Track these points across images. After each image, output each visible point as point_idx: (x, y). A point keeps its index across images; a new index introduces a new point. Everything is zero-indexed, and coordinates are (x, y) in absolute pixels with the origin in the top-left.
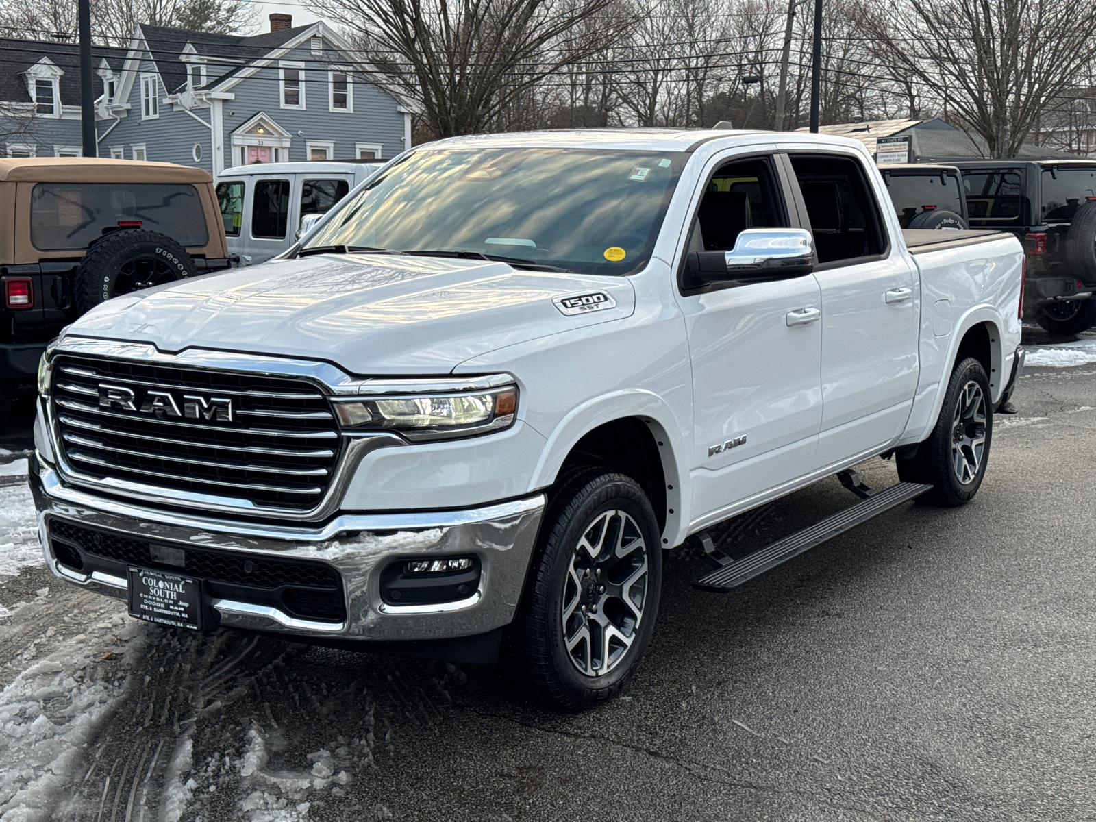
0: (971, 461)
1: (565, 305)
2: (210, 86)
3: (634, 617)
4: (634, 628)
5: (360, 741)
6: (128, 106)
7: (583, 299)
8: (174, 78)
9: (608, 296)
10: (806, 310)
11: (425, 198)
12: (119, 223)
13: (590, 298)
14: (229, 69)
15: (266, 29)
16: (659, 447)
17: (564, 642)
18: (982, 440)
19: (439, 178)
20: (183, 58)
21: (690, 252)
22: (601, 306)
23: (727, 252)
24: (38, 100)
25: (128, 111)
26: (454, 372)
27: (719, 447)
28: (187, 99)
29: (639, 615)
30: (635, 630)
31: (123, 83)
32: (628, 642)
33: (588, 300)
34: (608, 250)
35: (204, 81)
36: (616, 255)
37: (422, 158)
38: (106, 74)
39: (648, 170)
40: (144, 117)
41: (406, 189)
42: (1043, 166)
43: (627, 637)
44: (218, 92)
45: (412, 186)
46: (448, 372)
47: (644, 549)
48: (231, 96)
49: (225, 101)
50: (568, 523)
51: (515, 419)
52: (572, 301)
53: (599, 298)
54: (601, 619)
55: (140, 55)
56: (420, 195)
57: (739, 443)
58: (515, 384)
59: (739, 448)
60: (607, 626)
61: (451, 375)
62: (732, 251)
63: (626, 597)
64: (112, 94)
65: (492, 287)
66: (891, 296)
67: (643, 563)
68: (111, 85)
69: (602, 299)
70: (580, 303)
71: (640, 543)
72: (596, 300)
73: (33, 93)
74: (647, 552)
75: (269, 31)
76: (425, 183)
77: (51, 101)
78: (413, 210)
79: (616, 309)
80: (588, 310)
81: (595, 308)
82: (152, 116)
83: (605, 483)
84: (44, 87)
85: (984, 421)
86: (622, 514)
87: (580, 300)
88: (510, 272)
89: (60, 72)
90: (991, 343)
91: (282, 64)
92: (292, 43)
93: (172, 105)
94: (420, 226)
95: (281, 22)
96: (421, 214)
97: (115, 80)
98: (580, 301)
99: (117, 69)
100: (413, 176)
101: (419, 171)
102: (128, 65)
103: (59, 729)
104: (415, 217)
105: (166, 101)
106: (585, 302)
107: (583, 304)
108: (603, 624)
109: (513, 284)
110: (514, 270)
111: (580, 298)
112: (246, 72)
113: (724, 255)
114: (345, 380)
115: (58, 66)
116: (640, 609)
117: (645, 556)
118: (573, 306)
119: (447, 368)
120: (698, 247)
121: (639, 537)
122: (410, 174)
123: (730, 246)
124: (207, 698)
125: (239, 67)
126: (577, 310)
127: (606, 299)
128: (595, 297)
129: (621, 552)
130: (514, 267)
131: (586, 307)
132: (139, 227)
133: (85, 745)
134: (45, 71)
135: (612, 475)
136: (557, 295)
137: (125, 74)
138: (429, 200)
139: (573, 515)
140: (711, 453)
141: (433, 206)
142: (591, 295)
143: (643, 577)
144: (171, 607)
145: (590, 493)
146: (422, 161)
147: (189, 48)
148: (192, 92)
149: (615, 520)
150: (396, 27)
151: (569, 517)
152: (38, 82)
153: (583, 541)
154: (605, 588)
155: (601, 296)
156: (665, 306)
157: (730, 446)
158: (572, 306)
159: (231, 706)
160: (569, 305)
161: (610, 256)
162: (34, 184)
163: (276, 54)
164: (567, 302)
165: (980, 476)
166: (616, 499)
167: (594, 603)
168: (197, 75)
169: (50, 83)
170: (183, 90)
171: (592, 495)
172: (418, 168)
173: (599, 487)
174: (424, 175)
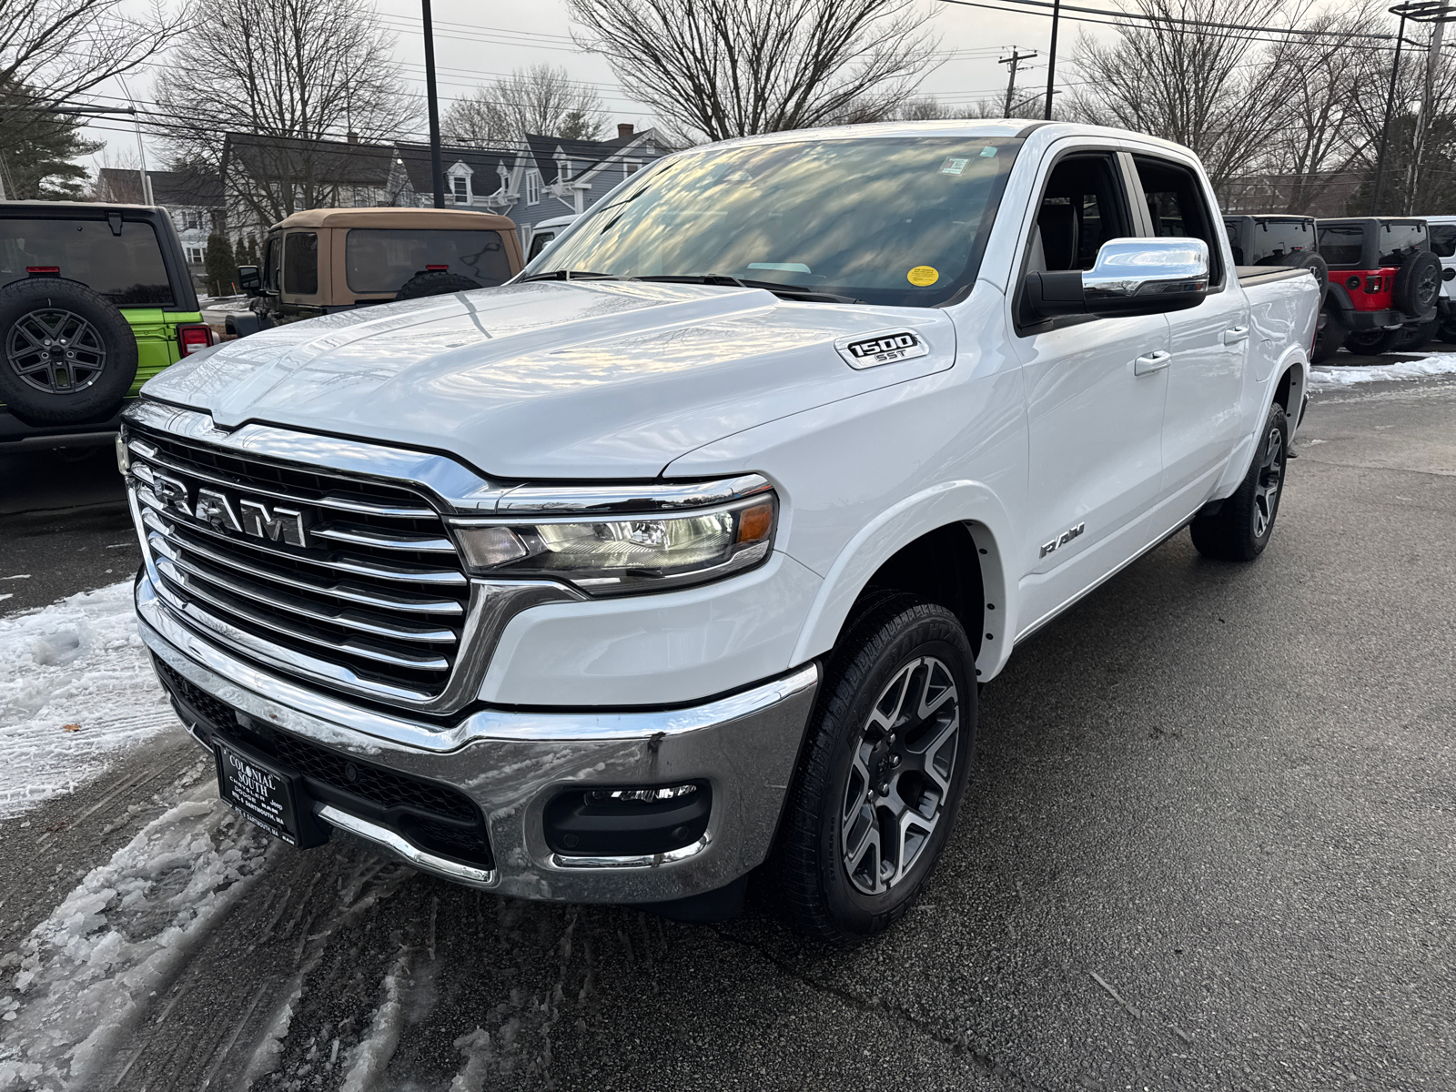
0: (1265, 514)
1: (854, 352)
2: (574, 179)
3: (938, 790)
4: (939, 805)
5: (540, 1005)
6: (518, 196)
7: (882, 343)
8: (549, 174)
9: (918, 337)
10: (1156, 353)
11: (683, 224)
12: (427, 266)
13: (891, 341)
14: (590, 164)
15: (615, 134)
16: (980, 555)
17: (844, 864)
18: (1274, 489)
19: (700, 198)
20: (555, 156)
21: (1028, 273)
22: (909, 352)
23: (1084, 272)
24: (456, 192)
25: (518, 199)
26: (665, 475)
27: (1054, 544)
28: (558, 189)
29: (945, 786)
30: (939, 808)
31: (514, 177)
32: (930, 827)
33: (888, 345)
34: (913, 270)
35: (570, 174)
36: (924, 277)
37: (683, 171)
38: (502, 171)
39: (966, 161)
40: (529, 204)
41: (665, 208)
42: (1257, 219)
43: (929, 820)
44: (579, 184)
45: (671, 205)
46: (655, 475)
47: (956, 700)
48: (589, 186)
49: (585, 190)
50: (854, 697)
51: (770, 549)
52: (865, 347)
53: (904, 341)
54: (893, 802)
55: (526, 154)
56: (678, 220)
57: (1075, 533)
58: (772, 491)
59: (1076, 539)
60: (902, 813)
61: (659, 480)
62: (1092, 270)
63: (929, 768)
64: (507, 186)
65: (758, 323)
66: (1230, 335)
67: (953, 718)
68: (507, 179)
69: (910, 342)
70: (877, 349)
71: (951, 692)
72: (901, 344)
73: (452, 187)
74: (959, 703)
75: (617, 137)
76: (684, 203)
77: (465, 193)
78: (671, 235)
79: (929, 357)
80: (888, 361)
81: (900, 357)
82: (534, 203)
83: (908, 625)
84: (460, 182)
85: (1278, 469)
86: (930, 662)
87: (877, 344)
88: (774, 302)
89: (471, 171)
90: (1291, 386)
91: (626, 160)
92: (635, 143)
93: (548, 194)
94: (677, 252)
95: (626, 130)
96: (678, 239)
97: (509, 176)
98: (878, 346)
99: (510, 167)
100: (672, 193)
101: (679, 189)
102: (518, 162)
103: (137, 950)
104: (672, 241)
105: (544, 191)
106: (884, 347)
107: (882, 351)
108: (896, 811)
109: (780, 320)
110: (780, 300)
111: (876, 340)
112: (602, 166)
113: (1080, 277)
114: (474, 488)
115: (466, 163)
116: (946, 779)
117: (957, 708)
118: (866, 353)
119: (654, 466)
120: (1037, 266)
121: (948, 684)
122: (670, 190)
123: (1089, 264)
124: (365, 879)
125: (596, 163)
126: (870, 360)
127: (915, 342)
128: (898, 339)
129: (924, 711)
130: (778, 295)
131: (885, 354)
132: (445, 271)
133: (153, 993)
134: (460, 170)
135: (918, 609)
136: (842, 338)
137: (516, 169)
138: (687, 226)
139: (862, 682)
140: (1044, 552)
141: (690, 231)
142: (893, 337)
143: (953, 736)
144: (264, 805)
145: (887, 646)
146: (683, 175)
147: (559, 149)
148: (562, 184)
149: (921, 670)
150: (696, 106)
151: (855, 685)
152: (456, 179)
153: (876, 715)
154: (900, 758)
155: (908, 338)
156: (987, 353)
157: (1066, 539)
158: (865, 355)
159: (389, 901)
160: (860, 353)
161: (915, 279)
162: (347, 230)
163: (623, 152)
164: (857, 348)
165: (1270, 526)
166: (924, 642)
167: (885, 782)
168: (565, 168)
169: (464, 180)
170: (555, 182)
171: (890, 647)
172: (677, 184)
173: (900, 633)
174: (684, 193)
